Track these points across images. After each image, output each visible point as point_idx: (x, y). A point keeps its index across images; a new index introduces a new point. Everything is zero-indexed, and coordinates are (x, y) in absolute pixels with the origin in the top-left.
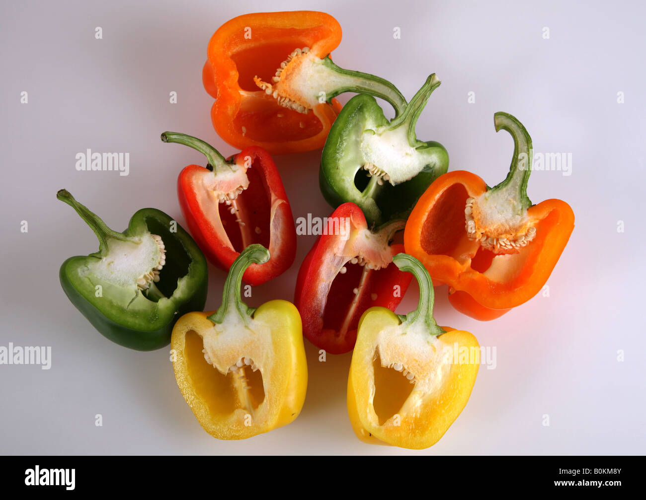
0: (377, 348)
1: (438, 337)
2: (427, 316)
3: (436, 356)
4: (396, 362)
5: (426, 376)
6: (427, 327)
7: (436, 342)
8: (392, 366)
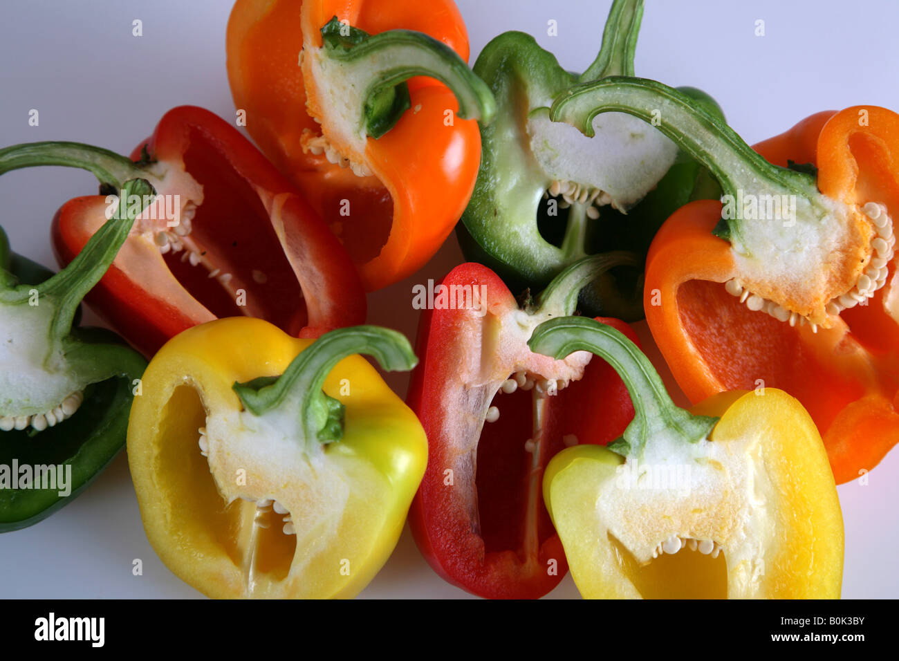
0: (611, 536)
1: (709, 439)
2: (664, 413)
3: (729, 476)
4: (663, 540)
5: (734, 526)
6: (676, 434)
7: (713, 450)
8: (661, 552)
